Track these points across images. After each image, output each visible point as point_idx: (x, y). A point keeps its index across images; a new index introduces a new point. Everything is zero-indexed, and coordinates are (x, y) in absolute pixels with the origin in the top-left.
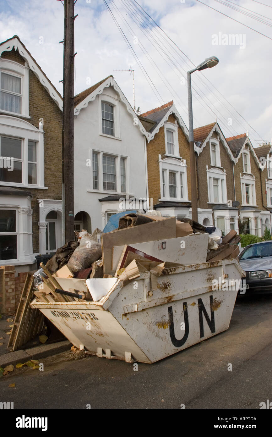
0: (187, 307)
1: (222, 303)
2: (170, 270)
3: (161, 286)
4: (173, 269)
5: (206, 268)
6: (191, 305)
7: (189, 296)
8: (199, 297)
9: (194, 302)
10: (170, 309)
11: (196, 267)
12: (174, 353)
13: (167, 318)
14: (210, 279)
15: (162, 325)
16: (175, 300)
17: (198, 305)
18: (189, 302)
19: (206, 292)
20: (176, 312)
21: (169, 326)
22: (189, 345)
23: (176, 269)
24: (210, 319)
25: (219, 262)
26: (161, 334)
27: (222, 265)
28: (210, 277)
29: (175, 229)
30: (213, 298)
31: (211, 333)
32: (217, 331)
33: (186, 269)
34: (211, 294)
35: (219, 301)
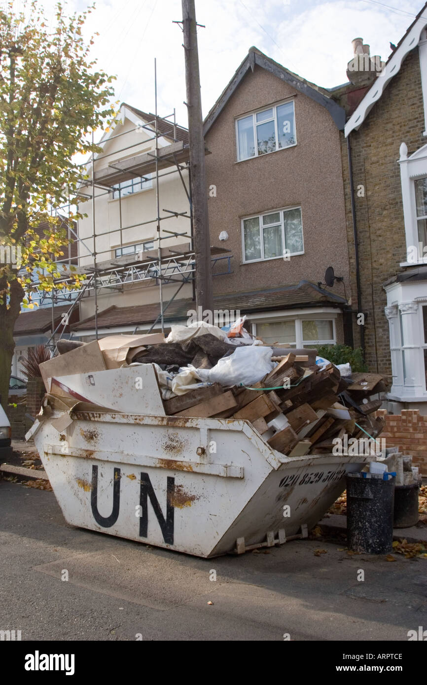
0: (121, 477)
1: (196, 501)
2: (93, 414)
3: (85, 433)
4: (96, 414)
5: (158, 426)
6: (127, 476)
7: (119, 461)
8: (145, 471)
9: (133, 474)
10: (95, 469)
11: (136, 419)
13: (89, 479)
14: (174, 448)
15: (83, 484)
16: (96, 458)
17: (140, 482)
18: (124, 471)
19: (153, 465)
20: (102, 475)
21: (91, 491)
23: (101, 415)
24: (165, 518)
25: (190, 420)
26: (80, 496)
27: (198, 427)
28: (175, 444)
29: (100, 358)
30: (177, 482)
31: (164, 541)
32: (179, 546)
33: (118, 419)
34: (171, 474)
35: (190, 494)
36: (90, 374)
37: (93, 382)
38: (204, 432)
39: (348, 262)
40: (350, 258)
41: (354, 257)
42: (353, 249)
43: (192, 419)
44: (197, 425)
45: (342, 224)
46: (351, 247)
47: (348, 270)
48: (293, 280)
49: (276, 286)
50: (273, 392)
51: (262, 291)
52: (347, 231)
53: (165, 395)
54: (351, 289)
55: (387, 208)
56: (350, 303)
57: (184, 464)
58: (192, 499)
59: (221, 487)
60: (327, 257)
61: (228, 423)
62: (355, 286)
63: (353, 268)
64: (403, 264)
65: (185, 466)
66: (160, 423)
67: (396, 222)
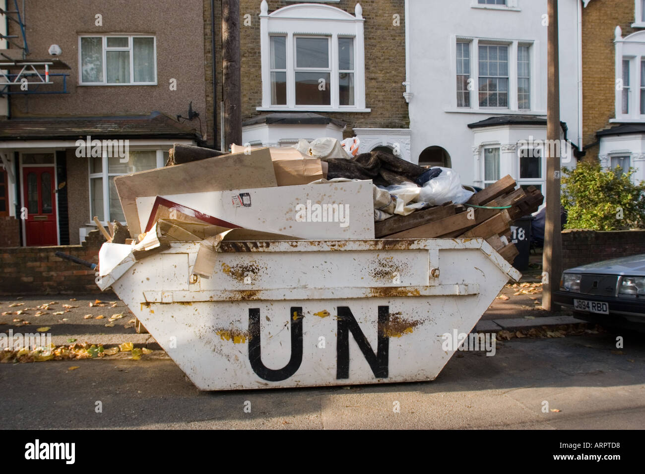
0: (303, 317)
1: (419, 326)
2: (254, 243)
3: (232, 270)
4: (261, 243)
5: (369, 251)
6: (314, 315)
8: (344, 304)
9: (325, 310)
11: (333, 246)
12: (257, 388)
13: (244, 325)
14: (387, 274)
15: (231, 335)
16: (262, 298)
17: (336, 318)
18: (309, 308)
21: (247, 341)
22: (301, 383)
23: (271, 244)
24: (375, 351)
25: (416, 242)
26: (226, 350)
27: (426, 248)
28: (387, 269)
29: (272, 170)
30: (391, 311)
31: (374, 376)
32: (396, 377)
33: (301, 247)
34: (384, 303)
35: (410, 320)
36: (243, 191)
37: (247, 202)
38: (434, 253)
39: (204, 100)
40: (207, 96)
41: (212, 95)
42: (210, 88)
43: (419, 241)
44: (425, 246)
45: (201, 62)
46: (208, 85)
47: (205, 107)
48: (144, 109)
49: (122, 114)
51: (104, 117)
52: (206, 71)
53: (380, 216)
54: (207, 126)
55: (245, 55)
56: (205, 138)
57: (408, 289)
58: (414, 324)
59: (451, 306)
60: (183, 91)
61: (464, 242)
62: (211, 123)
63: (210, 106)
64: (258, 109)
65: (410, 292)
66: (372, 248)
67: (253, 70)
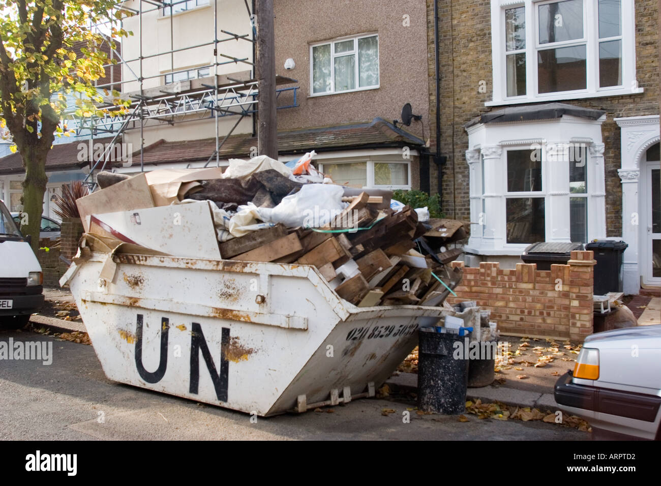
0: (169, 327)
1: (253, 354)
2: (138, 257)
3: (129, 279)
4: (142, 256)
5: (212, 271)
6: (177, 327)
7: (168, 310)
8: (197, 321)
9: (184, 324)
10: (140, 318)
11: (187, 263)
12: (139, 386)
13: (133, 329)
14: (230, 295)
15: (127, 335)
16: (142, 306)
17: (191, 333)
18: (173, 320)
19: (207, 315)
20: (148, 326)
21: (135, 343)
22: (165, 390)
23: (148, 258)
24: (219, 373)
25: (248, 265)
26: (123, 348)
27: (257, 272)
28: (231, 291)
29: (148, 194)
30: (232, 334)
31: (217, 398)
32: (233, 403)
33: (167, 262)
34: (226, 325)
35: (247, 347)
36: (135, 211)
37: (138, 221)
38: (264, 277)
39: (427, 99)
40: (430, 95)
41: (435, 93)
42: (434, 85)
43: (252, 264)
44: (256, 270)
45: (423, 56)
46: (431, 82)
47: (427, 107)
48: (367, 116)
49: (346, 123)
50: (343, 236)
51: (330, 128)
52: (428, 64)
53: (221, 237)
54: (430, 129)
55: (473, 39)
56: (428, 145)
57: (241, 313)
58: (249, 352)
59: (283, 339)
60: (405, 92)
61: (292, 268)
62: (434, 126)
63: (433, 106)
64: (487, 104)
65: (242, 316)
66: (214, 268)
67: (483, 56)
